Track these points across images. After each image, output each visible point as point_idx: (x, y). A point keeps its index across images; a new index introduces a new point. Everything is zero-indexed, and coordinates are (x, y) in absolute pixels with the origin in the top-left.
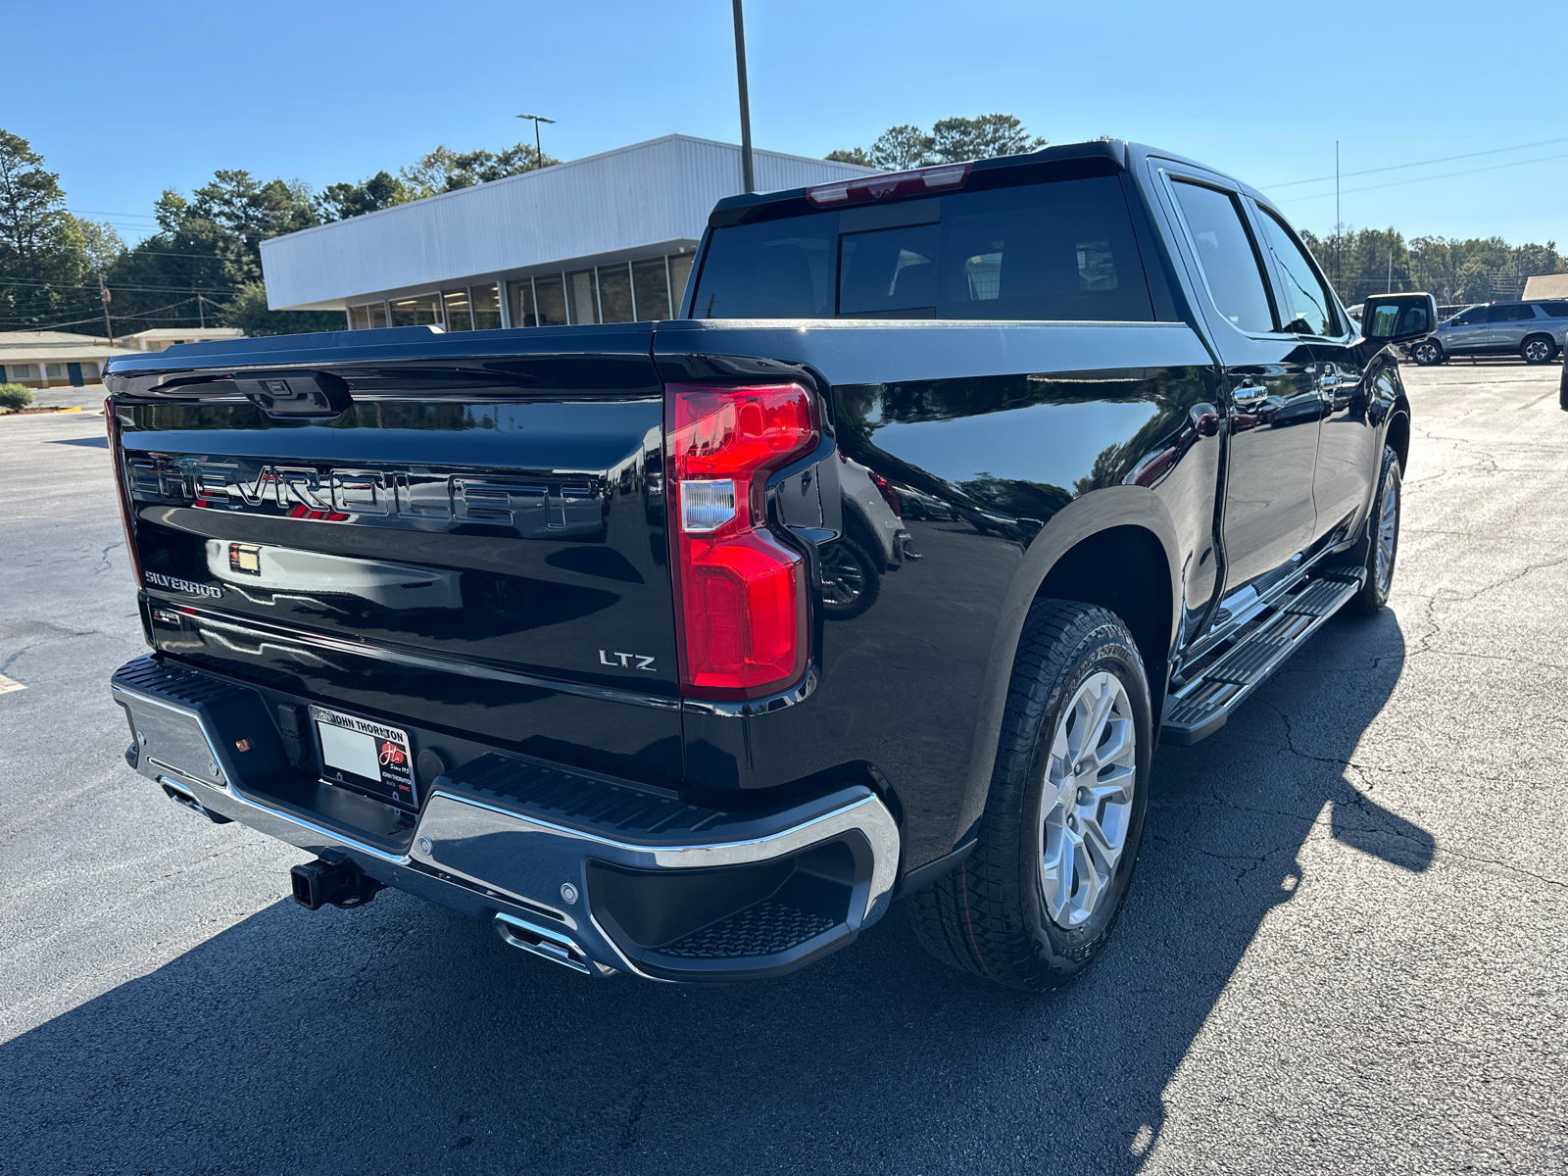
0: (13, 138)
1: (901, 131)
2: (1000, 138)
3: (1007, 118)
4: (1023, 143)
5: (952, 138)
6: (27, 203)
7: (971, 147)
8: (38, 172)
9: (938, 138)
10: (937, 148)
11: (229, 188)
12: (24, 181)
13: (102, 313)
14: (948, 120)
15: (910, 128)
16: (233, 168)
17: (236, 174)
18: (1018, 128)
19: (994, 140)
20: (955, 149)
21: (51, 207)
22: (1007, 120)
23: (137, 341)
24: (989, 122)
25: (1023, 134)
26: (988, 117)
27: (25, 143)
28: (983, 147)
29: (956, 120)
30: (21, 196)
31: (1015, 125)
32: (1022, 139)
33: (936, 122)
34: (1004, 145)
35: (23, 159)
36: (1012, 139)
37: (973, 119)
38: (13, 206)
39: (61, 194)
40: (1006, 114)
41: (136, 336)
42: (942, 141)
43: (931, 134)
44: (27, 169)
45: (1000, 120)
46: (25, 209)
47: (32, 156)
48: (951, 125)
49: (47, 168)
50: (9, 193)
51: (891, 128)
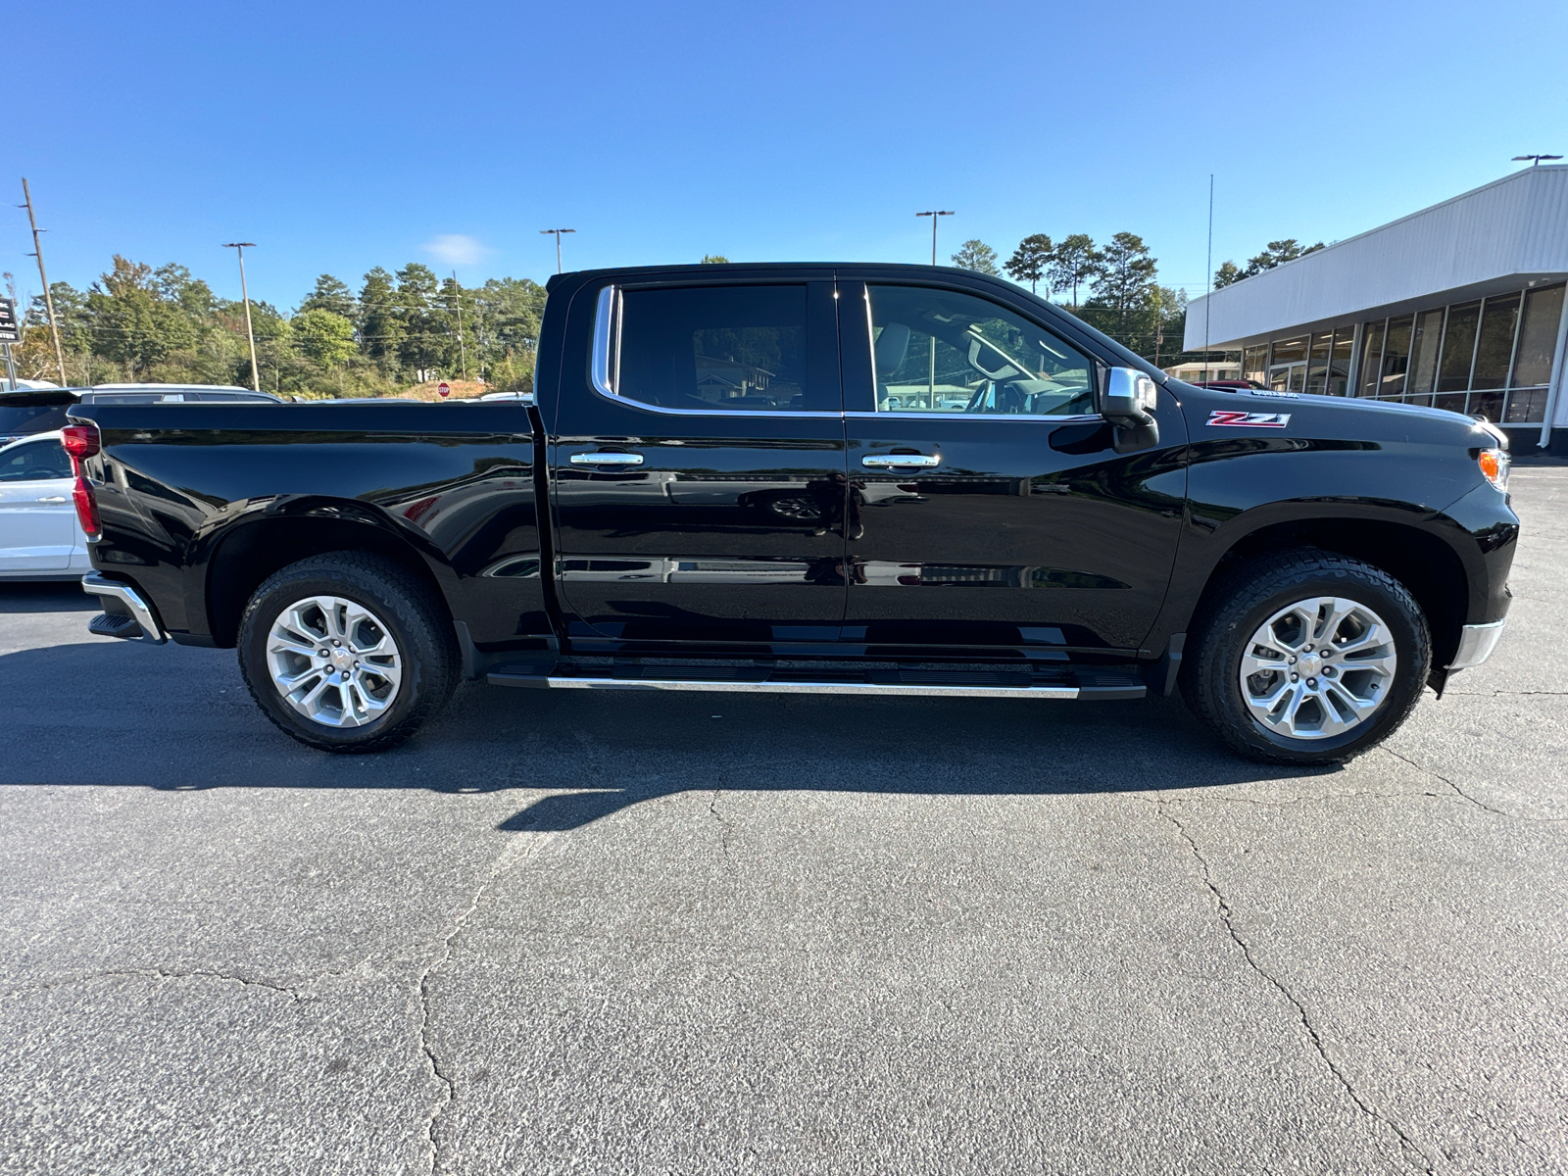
0: (1134, 237)
6: (1133, 280)
8: (1145, 259)
11: (1277, 255)
12: (1135, 266)
13: (1155, 352)
16: (1282, 238)
17: (1285, 243)
21: (1148, 281)
23: (1175, 371)
27: (1141, 239)
30: (1130, 276)
35: (1137, 251)
38: (1124, 283)
39: (1154, 271)
41: (1174, 368)
44: (1139, 257)
46: (1130, 284)
47: (1143, 248)
49: (1150, 255)
50: (1123, 274)
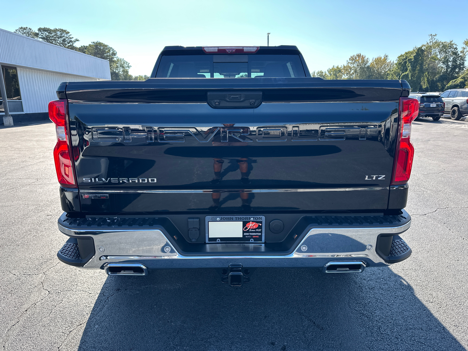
1: (25, 29)
2: (63, 36)
3: (65, 30)
4: (71, 39)
5: (45, 34)
7: (53, 38)
9: (40, 33)
10: (40, 36)
14: (43, 28)
15: (28, 28)
18: (69, 34)
19: (61, 37)
20: (47, 38)
22: (65, 31)
24: (59, 31)
25: (71, 36)
26: (58, 29)
28: (57, 39)
29: (46, 28)
31: (68, 33)
32: (71, 38)
33: (39, 28)
34: (65, 39)
36: (67, 38)
37: (52, 29)
40: (64, 29)
42: (42, 35)
43: (37, 32)
45: (62, 31)
48: (45, 30)
51: (20, 27)
